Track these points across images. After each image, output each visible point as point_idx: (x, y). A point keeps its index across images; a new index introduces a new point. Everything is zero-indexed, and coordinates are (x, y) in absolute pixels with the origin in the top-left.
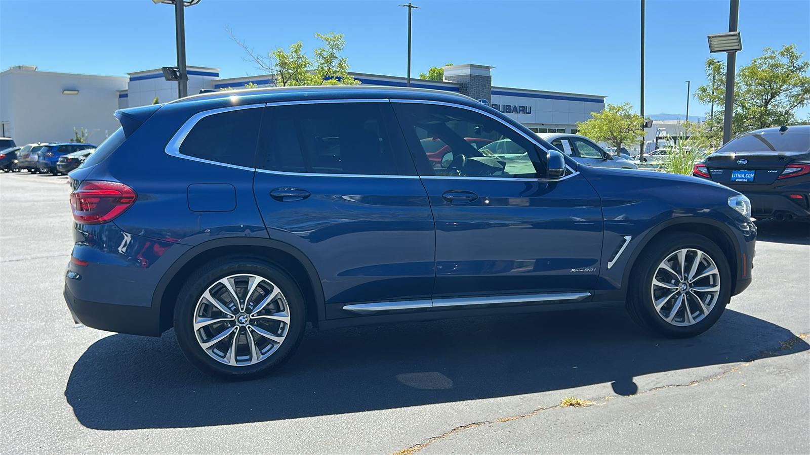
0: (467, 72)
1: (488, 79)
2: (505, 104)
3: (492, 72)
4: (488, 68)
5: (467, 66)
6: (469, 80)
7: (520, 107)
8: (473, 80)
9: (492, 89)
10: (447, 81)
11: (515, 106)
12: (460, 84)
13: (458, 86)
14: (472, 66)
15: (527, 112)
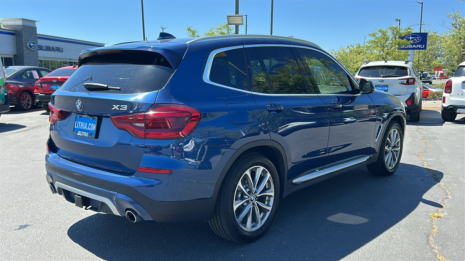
0: (20, 23)
1: (35, 29)
2: (47, 46)
3: (37, 25)
4: (34, 22)
5: (20, 19)
6: (22, 28)
7: (56, 48)
8: (24, 29)
9: (38, 36)
10: (4, 28)
11: (53, 47)
12: (16, 31)
13: (14, 32)
14: (23, 19)
15: (61, 51)
